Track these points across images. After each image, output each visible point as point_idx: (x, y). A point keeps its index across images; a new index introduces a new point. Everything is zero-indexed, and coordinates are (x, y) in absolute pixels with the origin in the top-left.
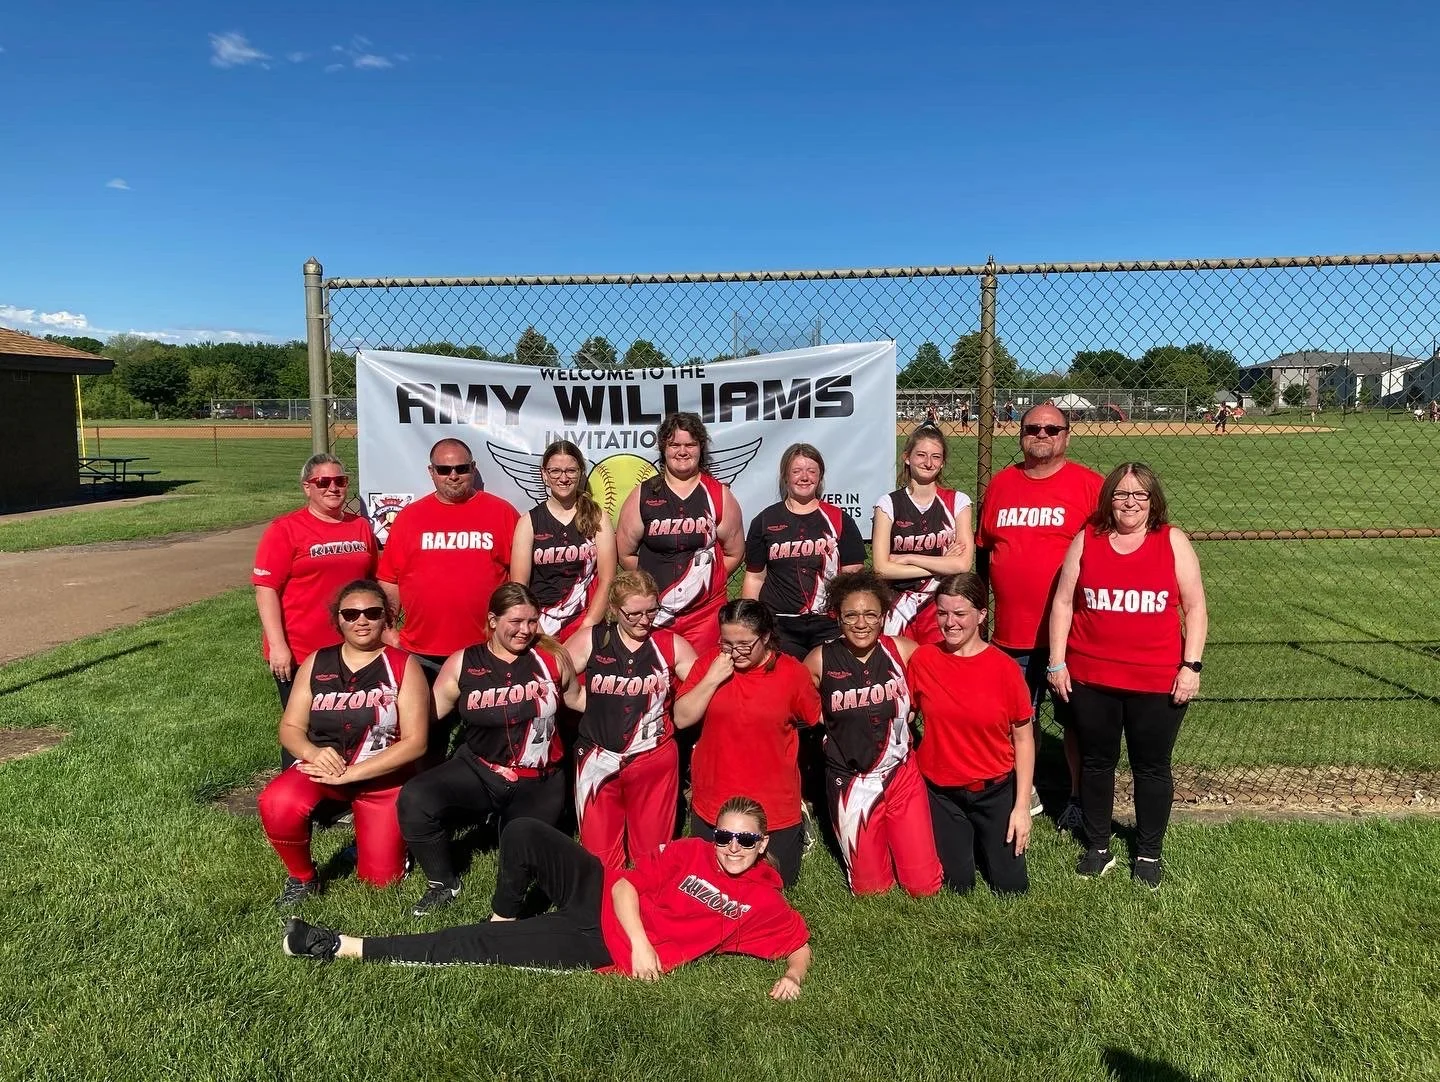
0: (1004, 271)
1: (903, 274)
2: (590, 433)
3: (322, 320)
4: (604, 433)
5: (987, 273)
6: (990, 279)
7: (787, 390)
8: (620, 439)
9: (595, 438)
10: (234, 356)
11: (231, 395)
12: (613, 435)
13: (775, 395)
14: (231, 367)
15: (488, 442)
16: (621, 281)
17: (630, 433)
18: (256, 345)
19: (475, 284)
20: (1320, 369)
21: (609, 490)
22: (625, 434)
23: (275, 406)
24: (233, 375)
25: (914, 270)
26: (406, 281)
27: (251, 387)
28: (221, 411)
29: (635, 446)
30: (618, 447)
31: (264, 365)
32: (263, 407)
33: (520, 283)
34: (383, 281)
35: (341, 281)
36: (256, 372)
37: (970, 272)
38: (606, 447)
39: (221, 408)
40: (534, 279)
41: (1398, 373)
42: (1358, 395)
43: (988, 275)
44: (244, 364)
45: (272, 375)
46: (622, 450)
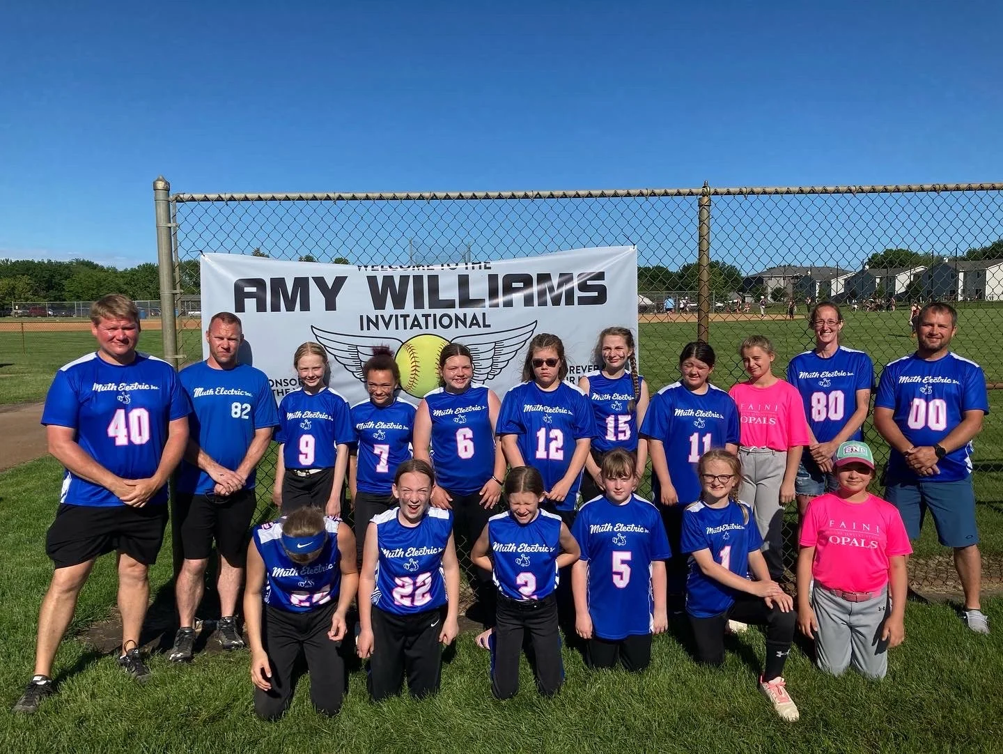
0: (716, 193)
1: (642, 195)
2: (397, 316)
3: (170, 228)
4: (408, 316)
5: (704, 195)
6: (706, 199)
7: (555, 281)
8: (422, 321)
9: (401, 320)
10: (28, 270)
11: (27, 299)
12: (416, 318)
13: (546, 285)
14: (26, 279)
15: (312, 327)
16: (421, 198)
17: (430, 315)
18: (46, 262)
19: (301, 199)
20: (793, 278)
21: (414, 364)
22: (426, 316)
23: (63, 307)
24: (28, 284)
25: (649, 192)
26: (243, 196)
27: (43, 293)
28: (19, 311)
29: (435, 327)
30: (421, 328)
31: (52, 276)
32: (52, 308)
33: (338, 199)
34: (223, 196)
35: (187, 196)
36: (47, 282)
37: (691, 194)
38: (411, 328)
39: (19, 309)
40: (350, 195)
41: (841, 280)
42: (817, 295)
43: (704, 196)
44: (36, 276)
45: (60, 284)
46: (424, 331)
